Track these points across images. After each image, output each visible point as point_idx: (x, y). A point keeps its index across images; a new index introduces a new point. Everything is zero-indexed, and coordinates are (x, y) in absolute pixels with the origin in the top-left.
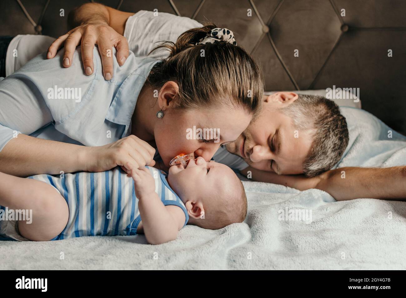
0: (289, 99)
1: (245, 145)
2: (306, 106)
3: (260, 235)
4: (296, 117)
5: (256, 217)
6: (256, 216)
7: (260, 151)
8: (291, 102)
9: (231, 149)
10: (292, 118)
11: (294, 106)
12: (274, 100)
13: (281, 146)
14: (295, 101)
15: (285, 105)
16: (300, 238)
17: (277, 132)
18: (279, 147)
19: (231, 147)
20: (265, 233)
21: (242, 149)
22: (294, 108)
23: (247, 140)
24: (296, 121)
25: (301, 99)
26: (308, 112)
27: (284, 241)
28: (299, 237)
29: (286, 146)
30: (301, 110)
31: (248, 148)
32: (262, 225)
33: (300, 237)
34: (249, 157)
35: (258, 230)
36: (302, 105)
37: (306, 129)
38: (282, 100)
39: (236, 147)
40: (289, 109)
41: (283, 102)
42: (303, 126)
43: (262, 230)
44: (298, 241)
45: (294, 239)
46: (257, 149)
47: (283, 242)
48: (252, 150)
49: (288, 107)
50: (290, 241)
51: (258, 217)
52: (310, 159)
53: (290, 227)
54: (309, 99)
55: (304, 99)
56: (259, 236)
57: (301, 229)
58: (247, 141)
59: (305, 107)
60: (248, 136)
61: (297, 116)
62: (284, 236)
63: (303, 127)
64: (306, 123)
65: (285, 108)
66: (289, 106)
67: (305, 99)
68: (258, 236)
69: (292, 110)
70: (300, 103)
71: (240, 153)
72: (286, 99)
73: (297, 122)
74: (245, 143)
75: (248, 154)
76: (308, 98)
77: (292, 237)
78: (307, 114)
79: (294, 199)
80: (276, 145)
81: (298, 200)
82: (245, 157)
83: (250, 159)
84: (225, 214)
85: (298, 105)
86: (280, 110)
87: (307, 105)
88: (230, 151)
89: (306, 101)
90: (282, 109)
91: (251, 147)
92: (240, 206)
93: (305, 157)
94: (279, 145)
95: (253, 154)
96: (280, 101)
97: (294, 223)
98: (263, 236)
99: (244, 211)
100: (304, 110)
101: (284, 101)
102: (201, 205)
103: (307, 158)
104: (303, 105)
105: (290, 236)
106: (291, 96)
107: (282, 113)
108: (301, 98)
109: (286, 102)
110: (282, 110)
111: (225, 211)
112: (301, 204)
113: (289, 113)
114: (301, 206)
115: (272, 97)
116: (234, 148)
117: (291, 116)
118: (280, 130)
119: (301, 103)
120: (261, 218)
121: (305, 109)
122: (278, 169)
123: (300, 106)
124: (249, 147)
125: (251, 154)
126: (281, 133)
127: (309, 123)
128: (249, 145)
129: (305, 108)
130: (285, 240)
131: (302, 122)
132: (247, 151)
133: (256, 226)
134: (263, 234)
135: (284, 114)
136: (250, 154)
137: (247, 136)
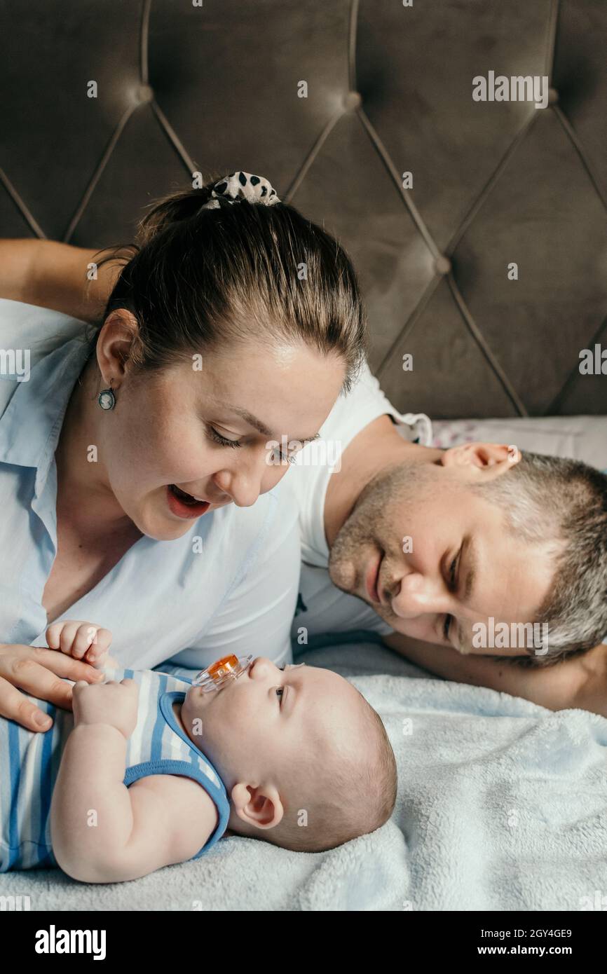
0: (499, 462)
1: (381, 571)
2: (542, 482)
3: (435, 885)
4: (516, 507)
5: (422, 815)
6: (423, 812)
7: (420, 590)
8: (503, 469)
9: (343, 579)
10: (506, 509)
11: (511, 481)
12: (460, 460)
13: (473, 580)
14: (513, 468)
15: (488, 477)
16: (544, 887)
17: (466, 542)
18: (469, 583)
19: (343, 574)
20: (449, 877)
21: (373, 582)
22: (509, 485)
23: (387, 560)
24: (515, 518)
25: (527, 464)
26: (546, 497)
27: (500, 894)
28: (541, 883)
29: (486, 582)
30: (527, 491)
31: (388, 580)
32: (439, 847)
33: (542, 881)
34: (390, 603)
35: (430, 865)
36: (532, 479)
37: (540, 540)
38: (480, 463)
39: (358, 577)
40: (497, 486)
41: (482, 469)
42: (531, 530)
43: (439, 865)
44: (539, 897)
45: (527, 887)
46: (412, 583)
47: (497, 896)
48: (398, 585)
49: (497, 483)
50: (517, 894)
51: (428, 818)
52: (546, 616)
53: (513, 842)
54: (548, 464)
55: (534, 462)
56: (433, 887)
57: (542, 848)
58: (387, 562)
59: (539, 483)
60: (392, 549)
61: (519, 505)
62: (499, 873)
63: (533, 535)
64: (539, 524)
65: (487, 484)
66: (497, 480)
67: (538, 464)
68: (429, 887)
69: (506, 490)
70: (526, 474)
71: (366, 592)
72: (491, 462)
73: (517, 519)
74: (382, 566)
75: (388, 596)
76: (544, 462)
77: (520, 880)
78: (544, 503)
79: (522, 750)
80: (463, 578)
81: (531, 756)
82: (378, 604)
83: (391, 608)
84: (338, 809)
85: (520, 477)
86: (476, 488)
87: (544, 480)
88: (340, 584)
89: (542, 469)
90: (480, 485)
91: (396, 577)
92: (377, 784)
93: (536, 612)
94: (470, 576)
95: (399, 596)
96: (475, 464)
97: (525, 830)
98: (442, 890)
99: (388, 795)
100: (536, 491)
101: (486, 467)
102: (273, 794)
103: (540, 614)
104: (534, 478)
105: (516, 877)
106: (501, 455)
107: (479, 494)
108: (527, 461)
109: (490, 468)
110: (481, 488)
111: (337, 804)
112: (539, 765)
113: (497, 497)
114: (539, 774)
115: (455, 453)
116: (349, 577)
117: (503, 504)
118: (473, 539)
119: (529, 474)
120: (438, 824)
121: (538, 489)
122: (463, 638)
123: (525, 480)
124: (391, 577)
125: (397, 595)
126: (475, 546)
127: (548, 524)
128: (392, 573)
129: (539, 486)
130: (504, 888)
131: (531, 521)
132: (387, 588)
133: (424, 849)
134: (442, 883)
135: (487, 499)
136: (393, 595)
137: (389, 549)
